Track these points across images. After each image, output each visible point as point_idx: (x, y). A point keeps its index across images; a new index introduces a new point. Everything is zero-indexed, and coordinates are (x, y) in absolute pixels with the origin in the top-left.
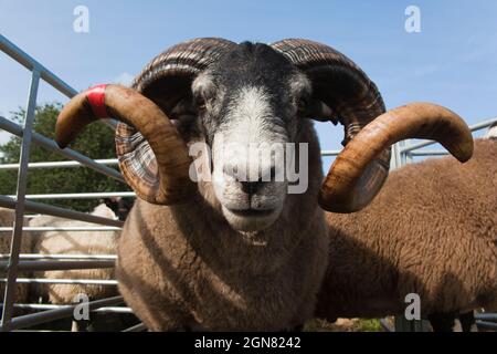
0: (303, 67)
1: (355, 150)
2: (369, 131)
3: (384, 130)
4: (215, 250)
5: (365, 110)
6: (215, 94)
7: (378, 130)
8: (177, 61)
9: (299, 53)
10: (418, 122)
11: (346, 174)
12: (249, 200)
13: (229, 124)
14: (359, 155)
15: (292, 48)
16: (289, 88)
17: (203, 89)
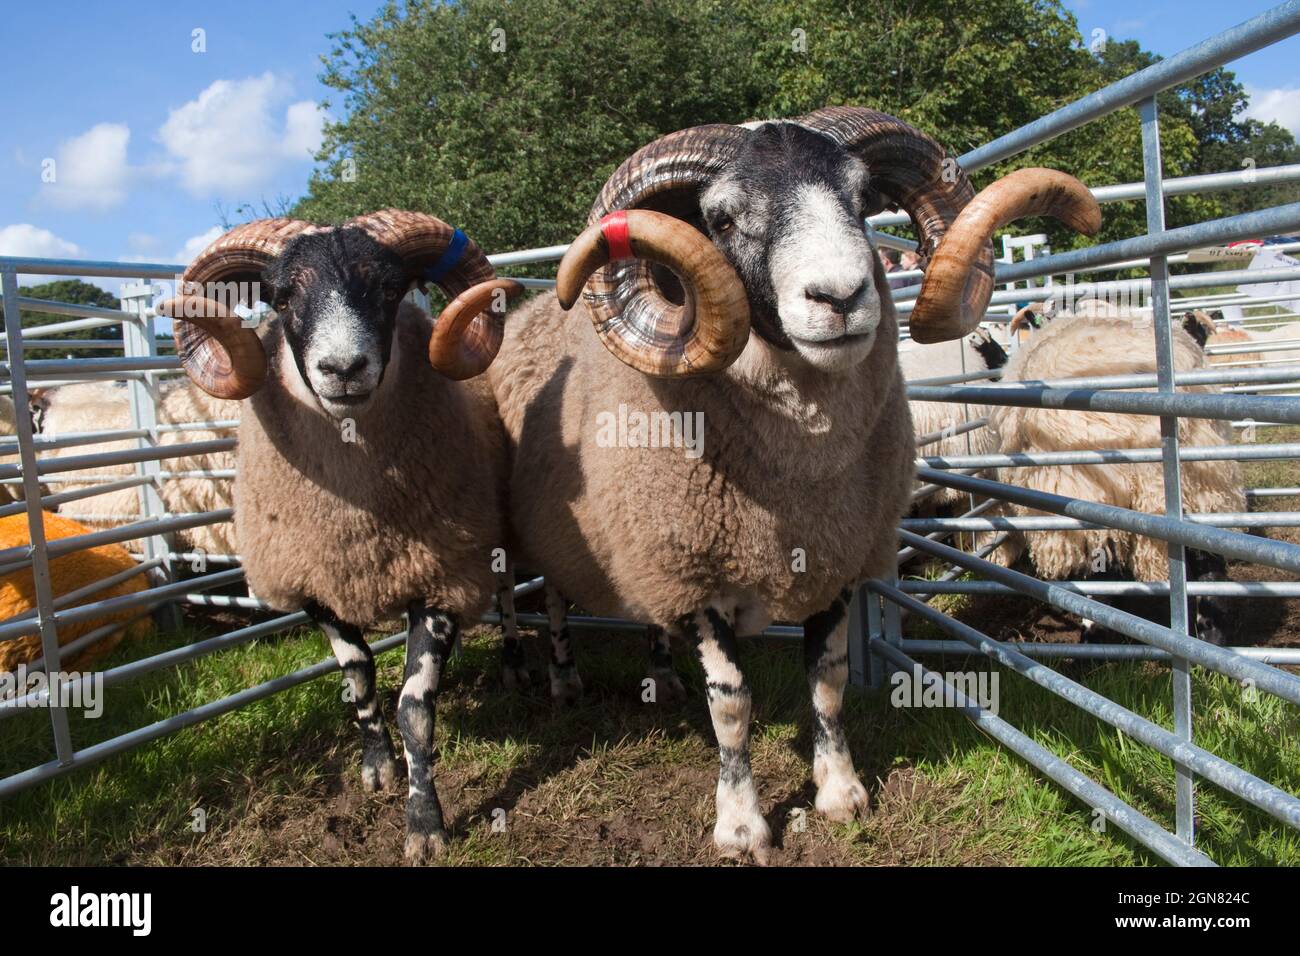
0: (854, 148)
1: (955, 242)
2: (969, 216)
3: (988, 211)
4: (749, 451)
5: (946, 195)
6: (748, 205)
7: (979, 212)
8: (672, 167)
9: (843, 129)
10: (1026, 193)
11: (949, 276)
12: (845, 321)
13: (794, 236)
14: (962, 247)
15: (830, 124)
16: (846, 180)
17: (729, 203)
